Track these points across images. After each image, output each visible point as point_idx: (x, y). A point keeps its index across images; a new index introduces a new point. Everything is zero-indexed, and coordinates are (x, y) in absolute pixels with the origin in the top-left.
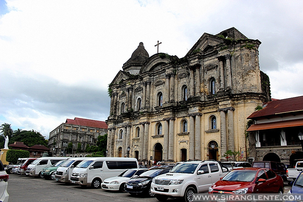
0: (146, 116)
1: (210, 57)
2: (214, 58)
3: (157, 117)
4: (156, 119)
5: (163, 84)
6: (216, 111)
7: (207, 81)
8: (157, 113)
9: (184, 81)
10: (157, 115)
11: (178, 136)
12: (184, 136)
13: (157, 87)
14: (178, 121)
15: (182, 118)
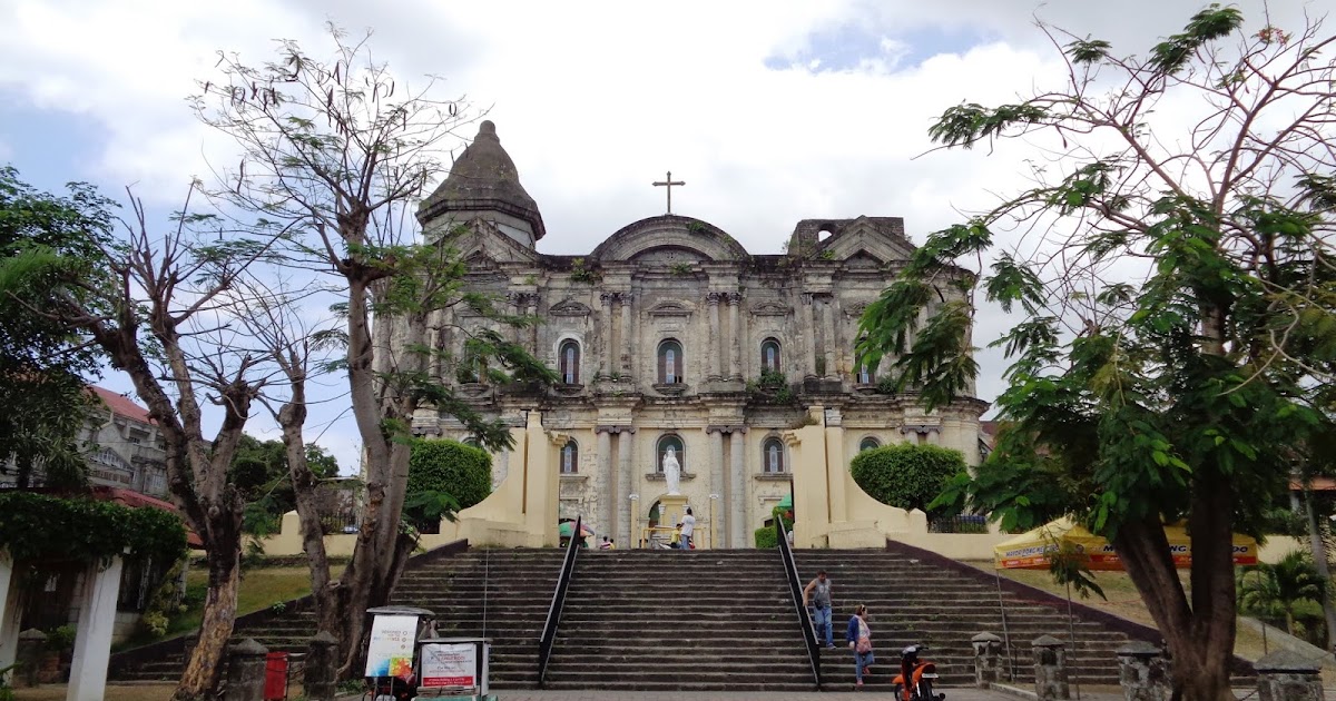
0: (627, 407)
1: (860, 280)
2: (872, 287)
3: (662, 415)
4: (658, 420)
5: (685, 316)
6: (886, 429)
7: (849, 342)
8: (673, 402)
9: (768, 326)
10: (665, 411)
11: (755, 482)
12: (778, 484)
13: (660, 320)
14: (757, 439)
15: (768, 432)
